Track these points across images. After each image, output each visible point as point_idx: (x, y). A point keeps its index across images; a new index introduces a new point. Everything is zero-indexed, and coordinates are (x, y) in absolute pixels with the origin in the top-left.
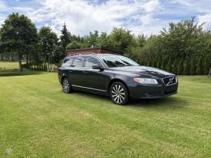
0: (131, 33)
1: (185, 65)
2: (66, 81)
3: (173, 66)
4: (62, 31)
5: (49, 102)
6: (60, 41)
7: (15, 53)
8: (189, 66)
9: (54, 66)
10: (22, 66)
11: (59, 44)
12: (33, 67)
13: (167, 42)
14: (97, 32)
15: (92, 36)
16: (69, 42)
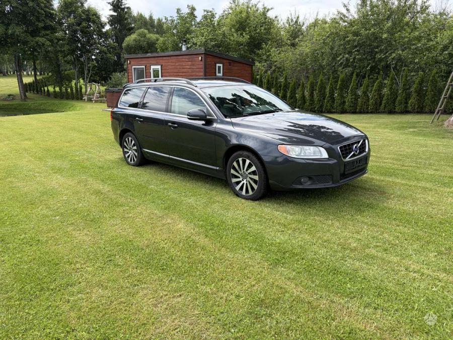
0: (271, 15)
1: (385, 91)
2: (130, 140)
3: (360, 93)
4: (112, 4)
5: (98, 193)
6: (108, 27)
7: (6, 56)
8: (394, 94)
9: (98, 88)
10: (25, 88)
11: (106, 35)
12: (51, 89)
13: (350, 37)
14: (193, 9)
15: (181, 18)
16: (130, 30)
